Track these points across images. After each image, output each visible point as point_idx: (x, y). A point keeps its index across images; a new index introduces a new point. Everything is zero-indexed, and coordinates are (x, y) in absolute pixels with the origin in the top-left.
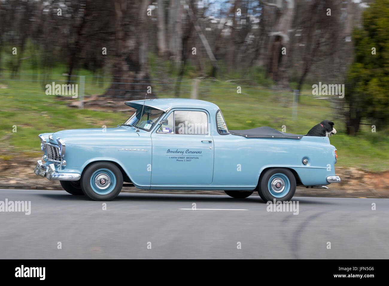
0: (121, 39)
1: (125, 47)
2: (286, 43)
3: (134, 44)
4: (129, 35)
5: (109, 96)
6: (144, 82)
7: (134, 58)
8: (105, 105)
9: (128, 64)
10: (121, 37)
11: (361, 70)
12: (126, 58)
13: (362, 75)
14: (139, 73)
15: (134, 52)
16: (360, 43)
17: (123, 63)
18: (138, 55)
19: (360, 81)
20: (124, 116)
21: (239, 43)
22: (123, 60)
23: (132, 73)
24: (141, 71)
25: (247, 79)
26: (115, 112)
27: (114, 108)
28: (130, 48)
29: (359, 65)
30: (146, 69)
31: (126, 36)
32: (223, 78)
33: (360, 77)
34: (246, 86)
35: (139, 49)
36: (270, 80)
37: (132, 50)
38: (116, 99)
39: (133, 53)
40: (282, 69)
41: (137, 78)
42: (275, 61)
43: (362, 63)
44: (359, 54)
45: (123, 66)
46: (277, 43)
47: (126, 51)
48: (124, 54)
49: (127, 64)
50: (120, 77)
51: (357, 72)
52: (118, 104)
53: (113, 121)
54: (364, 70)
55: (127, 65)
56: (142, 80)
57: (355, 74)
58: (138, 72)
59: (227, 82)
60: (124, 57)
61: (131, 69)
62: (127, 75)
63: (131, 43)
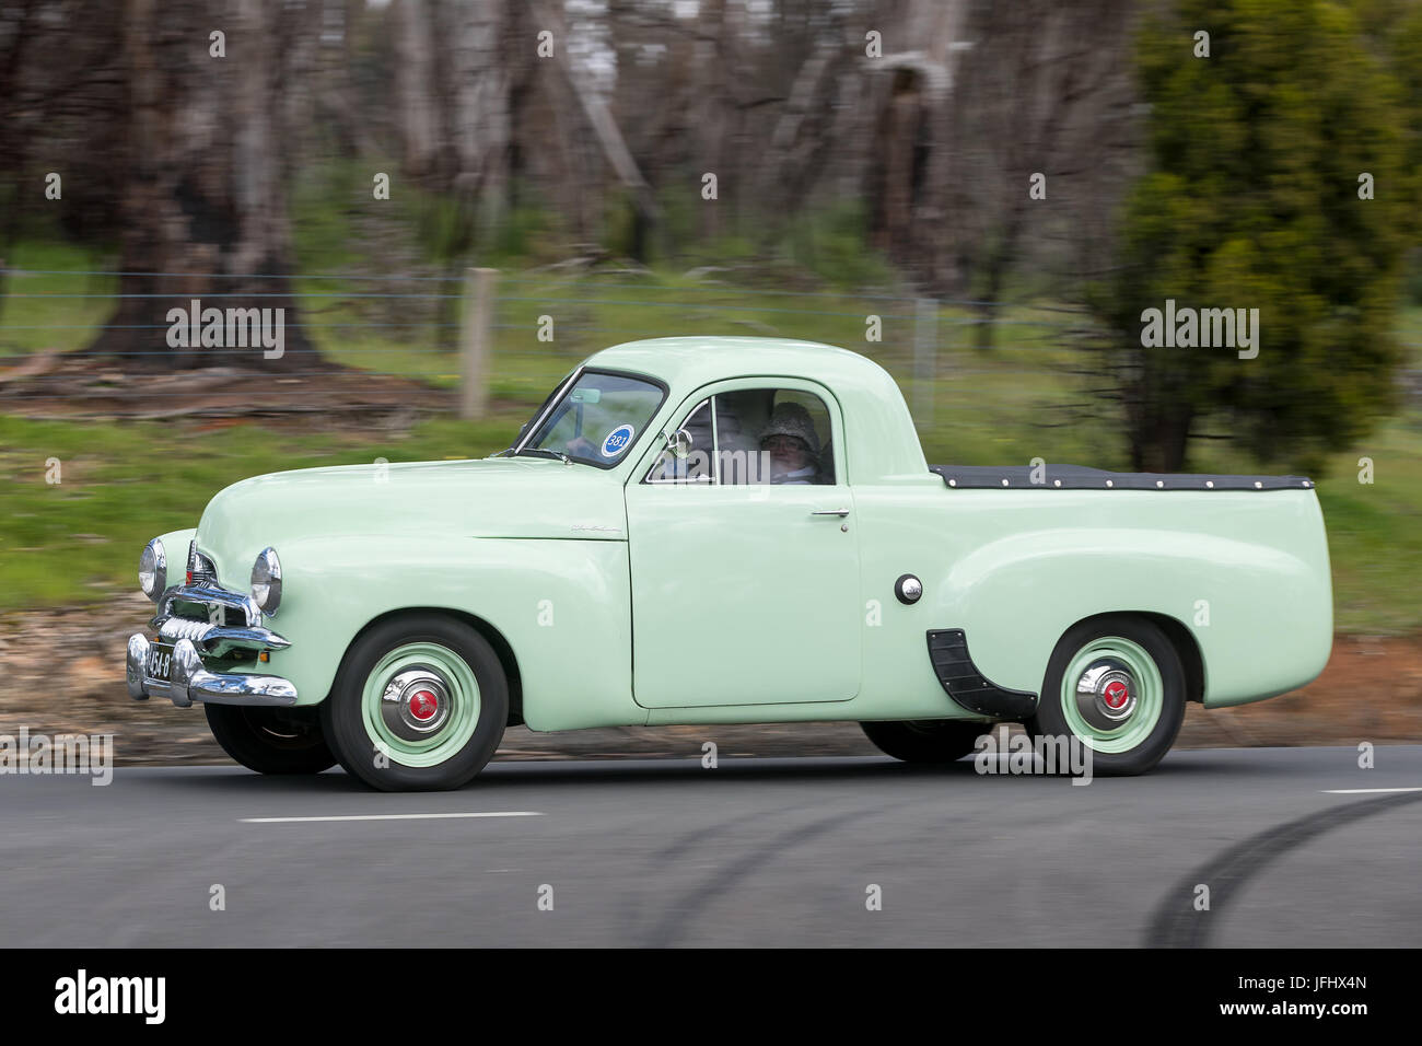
0: (154, 106)
1: (172, 140)
2: (942, 98)
3: (208, 124)
4: (186, 88)
5: (106, 356)
6: (260, 286)
7: (213, 185)
8: (89, 393)
9: (185, 212)
10: (150, 98)
11: (1174, 203)
12: (174, 185)
13: (1181, 227)
14: (234, 250)
15: (208, 160)
16: (1167, 89)
17: (166, 208)
18: (230, 173)
19: (1171, 252)
20: (160, 437)
21: (743, 107)
22: (163, 198)
23: (204, 251)
24: (246, 239)
25: (777, 262)
26: (123, 422)
27: (122, 406)
28: (193, 144)
29: (1169, 182)
30: (269, 229)
31: (175, 91)
32: (679, 262)
33: (1174, 232)
34: (771, 292)
35: (232, 145)
36: (878, 264)
37: (202, 152)
38: (136, 366)
39: (203, 164)
40: (930, 213)
41: (230, 272)
42: (898, 180)
43: (1177, 171)
44: (1164, 133)
45: (165, 222)
46: (905, 102)
47: (174, 154)
48: (169, 167)
49: (178, 215)
50: (154, 271)
51: (1160, 212)
52: (142, 388)
53: (110, 462)
54: (1187, 201)
55: (182, 219)
56: (249, 280)
57: (1150, 219)
58: (233, 244)
59: (693, 277)
60: (167, 184)
61: (198, 235)
62: (185, 262)
63: (197, 121)
